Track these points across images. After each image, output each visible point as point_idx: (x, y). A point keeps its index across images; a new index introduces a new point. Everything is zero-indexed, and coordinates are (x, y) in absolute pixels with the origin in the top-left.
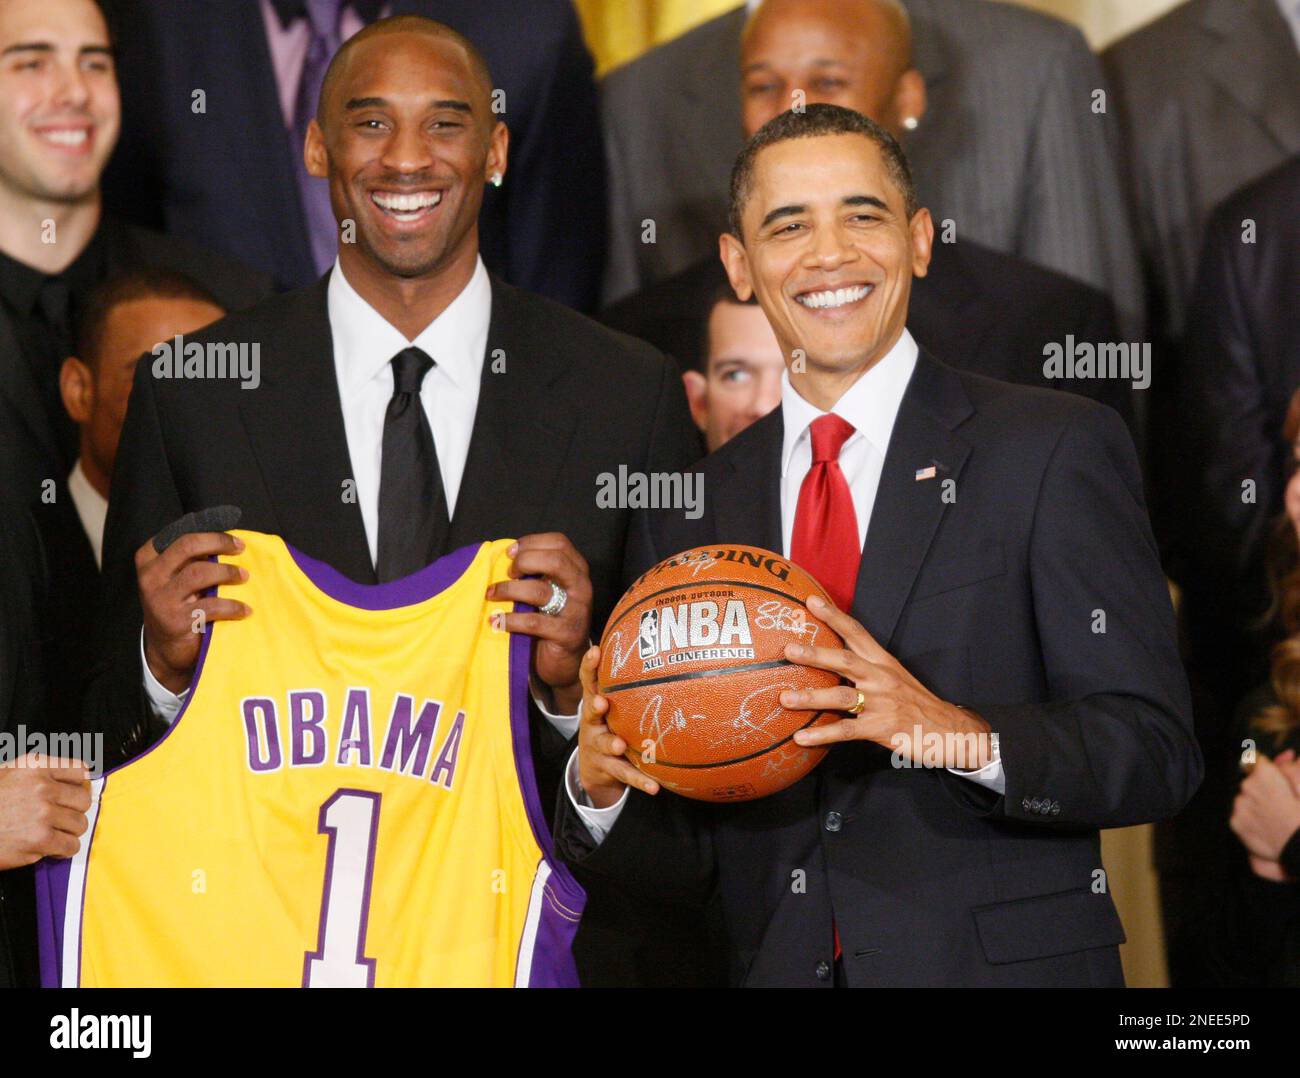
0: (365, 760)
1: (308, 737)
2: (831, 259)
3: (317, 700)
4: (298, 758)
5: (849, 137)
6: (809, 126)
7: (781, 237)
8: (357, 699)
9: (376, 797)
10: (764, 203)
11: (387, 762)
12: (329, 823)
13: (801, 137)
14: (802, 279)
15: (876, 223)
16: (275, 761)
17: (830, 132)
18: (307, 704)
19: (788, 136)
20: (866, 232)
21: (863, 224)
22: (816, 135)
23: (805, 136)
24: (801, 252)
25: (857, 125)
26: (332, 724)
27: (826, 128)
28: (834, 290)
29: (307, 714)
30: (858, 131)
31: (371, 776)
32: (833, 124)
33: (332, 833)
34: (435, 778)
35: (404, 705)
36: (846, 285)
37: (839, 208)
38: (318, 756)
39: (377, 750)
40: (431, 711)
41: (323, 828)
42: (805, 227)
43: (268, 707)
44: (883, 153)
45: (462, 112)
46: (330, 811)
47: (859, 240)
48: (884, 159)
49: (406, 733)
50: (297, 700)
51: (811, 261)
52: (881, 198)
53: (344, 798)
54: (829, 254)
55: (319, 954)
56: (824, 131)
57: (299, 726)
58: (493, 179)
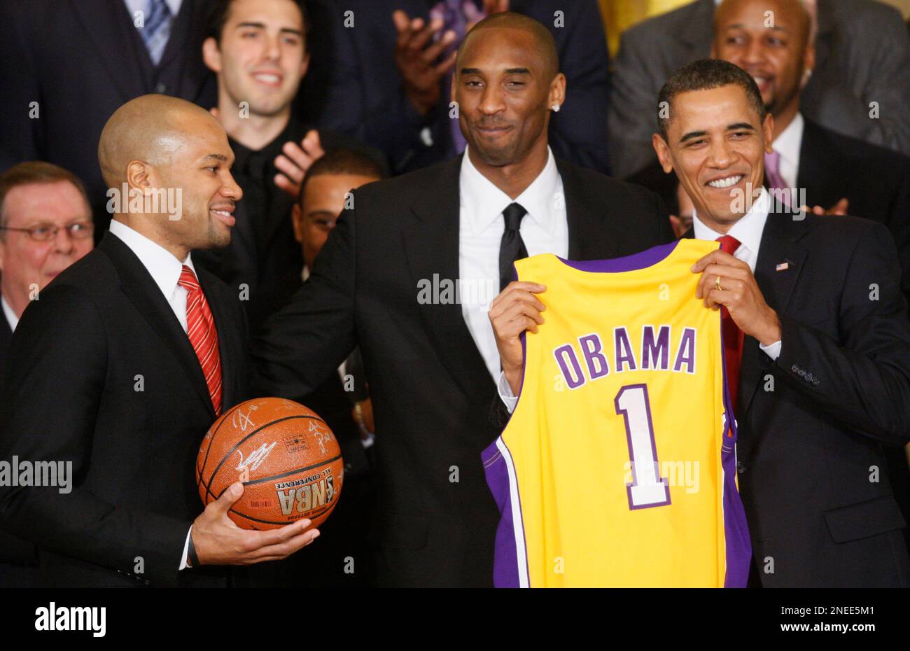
0: (633, 366)
1: (596, 360)
2: (723, 162)
3: (595, 339)
4: (594, 375)
5: (729, 87)
6: (705, 82)
7: (692, 147)
8: (621, 333)
9: (644, 386)
10: (681, 128)
11: (645, 365)
12: (622, 408)
13: (701, 90)
14: (708, 173)
15: (747, 136)
16: (581, 380)
17: (717, 86)
18: (590, 344)
19: (694, 89)
20: (740, 142)
21: (740, 138)
22: (709, 88)
23: (703, 89)
24: (705, 157)
25: (732, 78)
26: (609, 350)
27: (715, 83)
28: (724, 178)
29: (592, 348)
30: (732, 82)
31: (638, 375)
32: (719, 80)
33: (625, 412)
34: (678, 367)
35: (648, 332)
36: (730, 176)
37: (725, 131)
38: (605, 370)
39: (638, 360)
40: (665, 331)
41: (619, 411)
42: (707, 142)
43: (568, 349)
44: (748, 92)
45: (524, 75)
46: (620, 401)
47: (737, 148)
48: (748, 96)
49: (653, 346)
50: (584, 341)
51: (710, 164)
52: (748, 122)
53: (626, 392)
54: (721, 160)
55: (634, 483)
56: (713, 85)
57: (589, 357)
58: (553, 107)
